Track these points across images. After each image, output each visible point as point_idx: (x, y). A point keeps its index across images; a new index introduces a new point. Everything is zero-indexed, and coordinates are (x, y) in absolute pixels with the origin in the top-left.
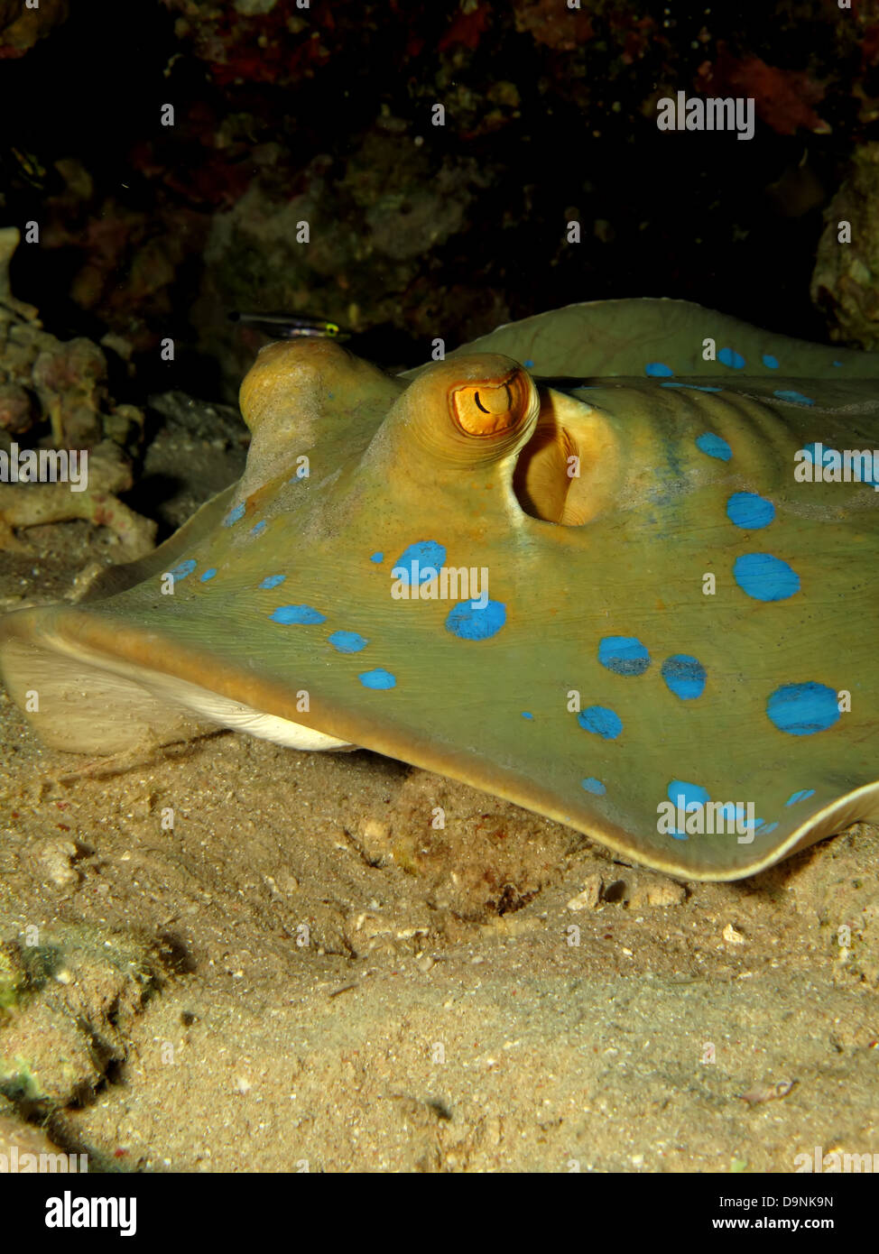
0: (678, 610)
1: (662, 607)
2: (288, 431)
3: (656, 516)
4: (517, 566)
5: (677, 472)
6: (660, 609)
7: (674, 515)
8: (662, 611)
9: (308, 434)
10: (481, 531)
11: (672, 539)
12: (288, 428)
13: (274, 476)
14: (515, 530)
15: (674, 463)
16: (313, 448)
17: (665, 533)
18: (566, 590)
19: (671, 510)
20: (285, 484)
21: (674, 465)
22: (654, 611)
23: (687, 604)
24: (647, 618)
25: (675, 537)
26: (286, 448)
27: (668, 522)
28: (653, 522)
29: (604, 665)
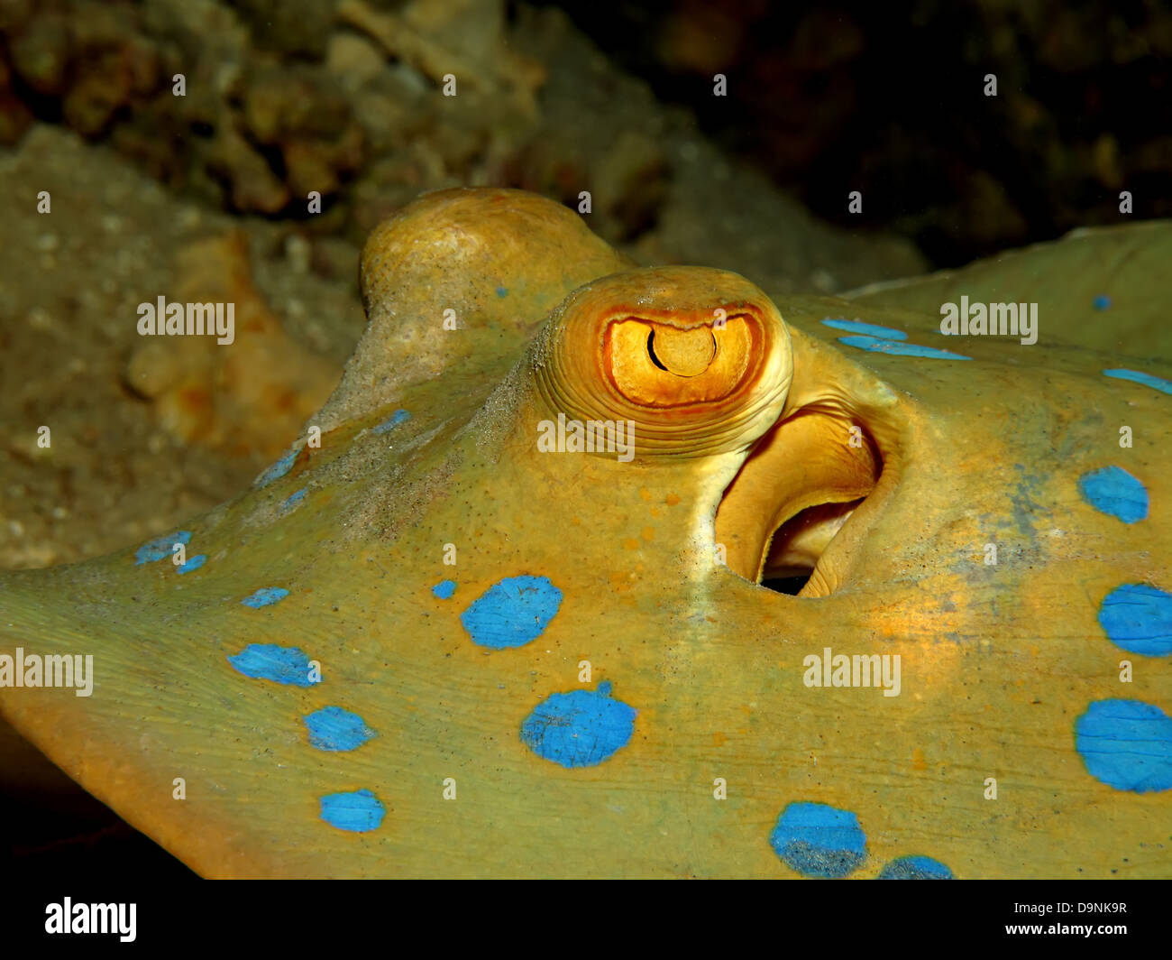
0: (949, 776)
1: (923, 765)
2: (406, 341)
3: (956, 599)
4: (674, 651)
5: (1026, 528)
6: (916, 768)
7: (993, 603)
8: (919, 774)
9: (437, 352)
10: (633, 576)
11: (980, 646)
12: (407, 337)
13: (357, 413)
14: (693, 585)
15: (1024, 511)
16: (435, 379)
17: (969, 632)
18: (753, 705)
19: (991, 594)
20: (364, 431)
21: (1023, 513)
22: (903, 771)
23: (969, 768)
24: (886, 780)
25: (986, 643)
26: (392, 370)
27: (977, 615)
28: (948, 608)
29: (778, 851)
